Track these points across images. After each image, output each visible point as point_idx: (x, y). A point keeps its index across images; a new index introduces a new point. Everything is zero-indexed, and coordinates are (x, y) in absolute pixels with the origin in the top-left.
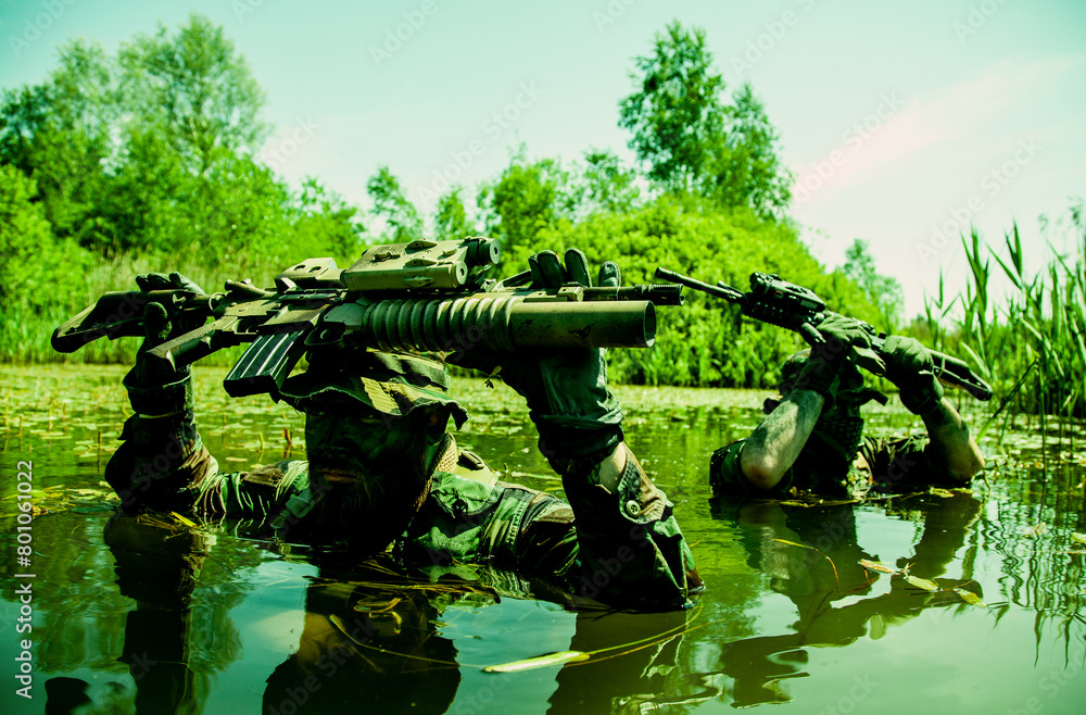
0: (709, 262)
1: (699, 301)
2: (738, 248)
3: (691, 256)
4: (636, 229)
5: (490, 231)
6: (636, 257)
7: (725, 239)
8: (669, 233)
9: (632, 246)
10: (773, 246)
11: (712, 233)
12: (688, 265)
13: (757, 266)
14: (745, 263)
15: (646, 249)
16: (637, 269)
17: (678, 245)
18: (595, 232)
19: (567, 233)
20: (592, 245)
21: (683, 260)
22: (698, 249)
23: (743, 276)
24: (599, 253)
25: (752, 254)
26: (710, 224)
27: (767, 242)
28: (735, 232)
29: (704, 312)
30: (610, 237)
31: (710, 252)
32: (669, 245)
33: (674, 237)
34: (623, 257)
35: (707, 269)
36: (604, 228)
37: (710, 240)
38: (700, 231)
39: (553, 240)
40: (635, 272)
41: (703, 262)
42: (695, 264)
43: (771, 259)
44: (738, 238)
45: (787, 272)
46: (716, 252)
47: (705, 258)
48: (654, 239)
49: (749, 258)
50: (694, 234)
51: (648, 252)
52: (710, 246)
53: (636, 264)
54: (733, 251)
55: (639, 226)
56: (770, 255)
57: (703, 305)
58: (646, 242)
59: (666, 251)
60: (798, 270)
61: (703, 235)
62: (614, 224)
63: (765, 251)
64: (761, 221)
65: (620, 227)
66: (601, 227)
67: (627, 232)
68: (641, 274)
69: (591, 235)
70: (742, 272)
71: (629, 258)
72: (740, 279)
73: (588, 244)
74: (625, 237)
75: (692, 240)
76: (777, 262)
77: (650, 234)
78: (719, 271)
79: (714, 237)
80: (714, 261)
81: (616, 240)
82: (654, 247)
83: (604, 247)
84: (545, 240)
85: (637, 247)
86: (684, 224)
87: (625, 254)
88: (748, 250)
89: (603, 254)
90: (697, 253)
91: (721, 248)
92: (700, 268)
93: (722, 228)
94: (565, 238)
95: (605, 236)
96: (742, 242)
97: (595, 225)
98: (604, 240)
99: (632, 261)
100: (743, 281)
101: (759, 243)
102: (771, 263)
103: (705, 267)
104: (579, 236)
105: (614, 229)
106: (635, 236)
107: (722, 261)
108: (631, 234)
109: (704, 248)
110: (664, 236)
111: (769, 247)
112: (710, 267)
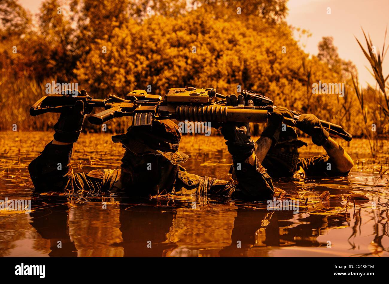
0: (229, 52)
1: (223, 78)
2: (250, 43)
3: (218, 48)
4: (181, 29)
5: (81, 28)
6: (181, 48)
7: (241, 37)
8: (204, 33)
9: (178, 41)
10: (273, 41)
11: (232, 32)
12: (216, 53)
13: (262, 54)
14: (254, 53)
15: (188, 43)
16: (181, 56)
17: (209, 40)
18: (153, 31)
19: (134, 31)
20: (152, 40)
21: (213, 50)
22: (223, 43)
23: (252, 61)
24: (156, 45)
25: (259, 47)
26: (231, 27)
27: (269, 39)
28: (248, 32)
29: (226, 85)
30: (163, 35)
31: (230, 46)
32: (204, 40)
33: (207, 36)
34: (172, 49)
35: (229, 57)
36: (160, 28)
37: (230, 37)
38: (225, 31)
39: (124, 36)
40: (180, 58)
41: (226, 52)
42: (221, 53)
43: (271, 50)
44: (250, 36)
45: (281, 59)
46: (235, 45)
47: (228, 49)
48: (194, 36)
49: (256, 49)
50: (220, 33)
51: (189, 45)
52: (230, 41)
53: (181, 53)
54: (245, 45)
55: (183, 27)
56: (270, 48)
57: (226, 81)
58: (188, 38)
59: (201, 44)
60: (289, 58)
61: (227, 34)
62: (167, 26)
63: (267, 45)
64: (266, 25)
65: (171, 28)
66: (157, 27)
67: (175, 31)
68: (185, 60)
69: (151, 33)
70: (251, 59)
71: (176, 49)
72: (250, 63)
73: (148, 39)
74: (174, 35)
75: (219, 37)
76: (275, 52)
77: (190, 33)
78: (236, 58)
79: (233, 36)
80: (233, 52)
81: (168, 36)
82: (193, 42)
83: (159, 41)
84: (118, 36)
85: (182, 41)
86: (214, 26)
87: (174, 46)
88: (257, 44)
89: (159, 46)
90: (222, 46)
91: (238, 43)
92: (224, 56)
93: (239, 29)
94: (132, 34)
95: (160, 33)
96: (252, 39)
97: (153, 26)
98: (160, 36)
99: (179, 51)
100: (252, 65)
101: (264, 40)
102: (271, 53)
103: (227, 55)
104: (143, 33)
105: (166, 29)
106: (181, 34)
107: (238, 51)
108: (178, 33)
109: (226, 42)
110: (200, 35)
111: (270, 42)
112: (231, 55)
